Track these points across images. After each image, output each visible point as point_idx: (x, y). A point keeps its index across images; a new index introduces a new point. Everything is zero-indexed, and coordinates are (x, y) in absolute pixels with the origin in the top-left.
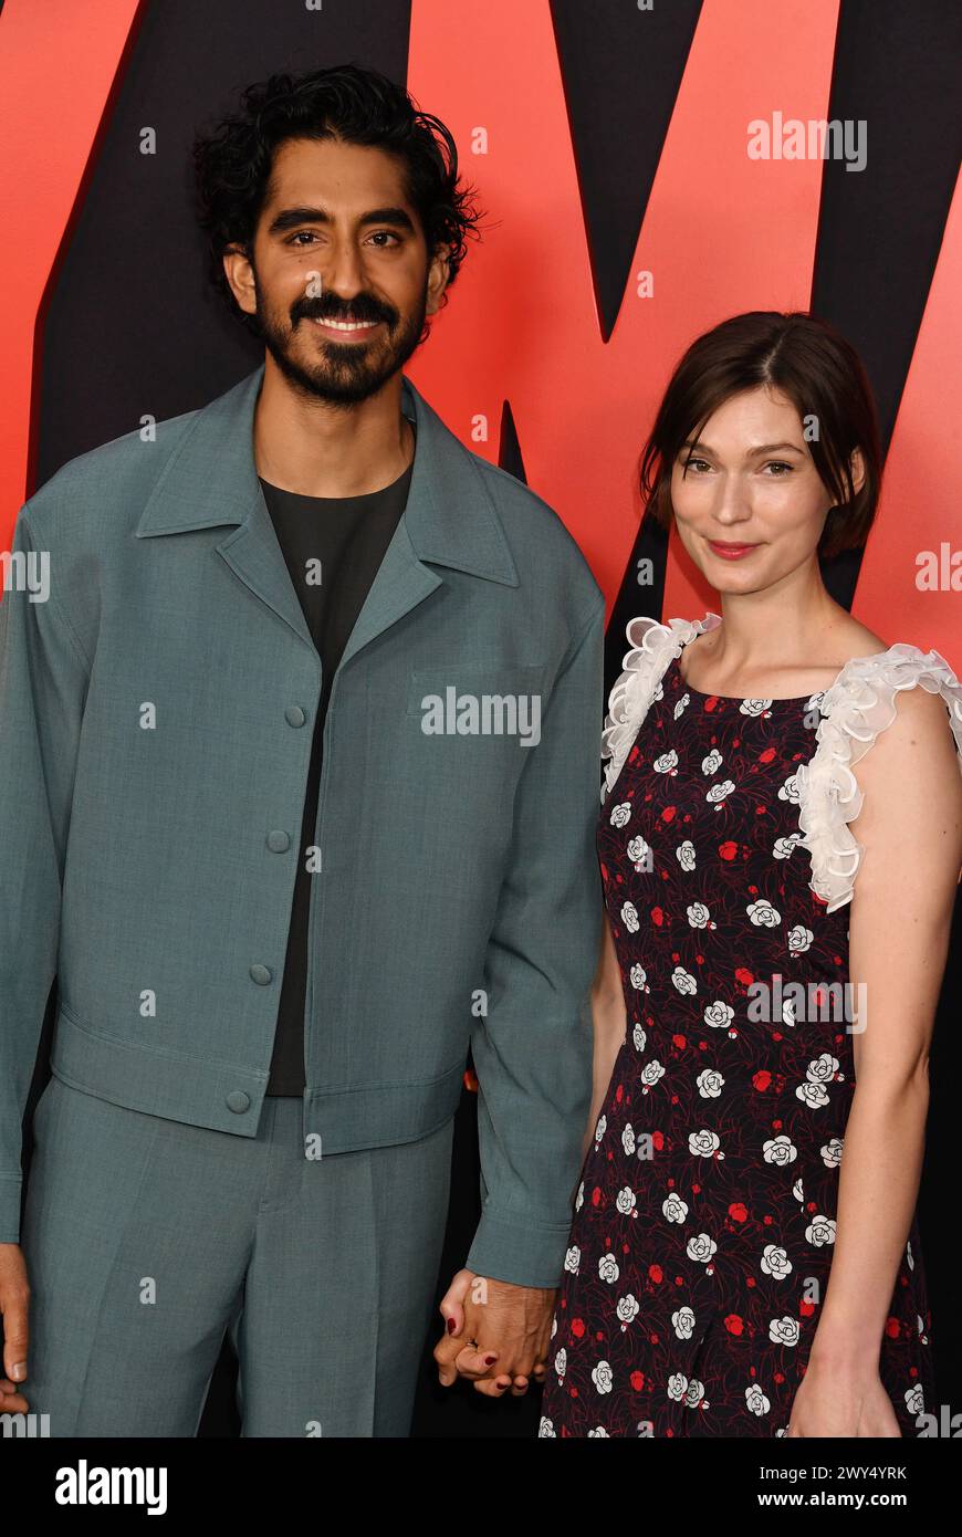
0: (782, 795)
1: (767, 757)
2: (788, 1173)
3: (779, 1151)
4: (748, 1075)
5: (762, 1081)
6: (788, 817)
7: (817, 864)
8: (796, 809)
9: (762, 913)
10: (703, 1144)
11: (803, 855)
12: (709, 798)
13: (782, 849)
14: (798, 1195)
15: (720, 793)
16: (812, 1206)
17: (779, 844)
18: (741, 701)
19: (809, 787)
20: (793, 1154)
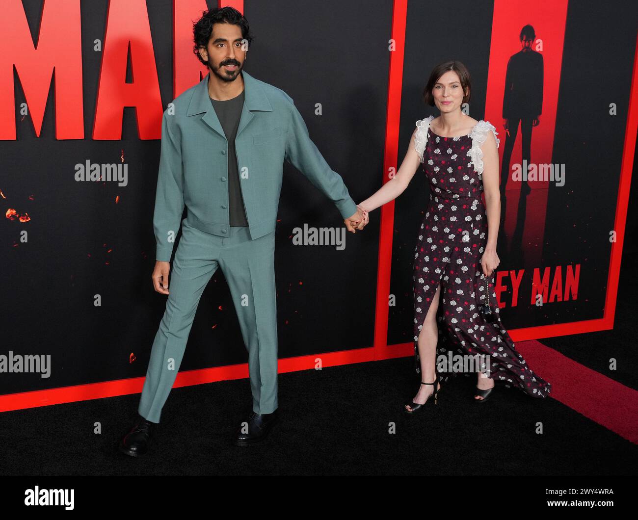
0: (467, 155)
1: (462, 148)
2: (470, 222)
3: (468, 218)
4: (461, 206)
5: (464, 207)
6: (469, 159)
7: (475, 167)
8: (470, 157)
9: (466, 178)
10: (453, 219)
11: (473, 165)
12: (452, 158)
13: (469, 165)
14: (472, 226)
15: (454, 157)
16: (474, 228)
17: (468, 165)
18: (453, 138)
19: (472, 153)
20: (471, 219)
